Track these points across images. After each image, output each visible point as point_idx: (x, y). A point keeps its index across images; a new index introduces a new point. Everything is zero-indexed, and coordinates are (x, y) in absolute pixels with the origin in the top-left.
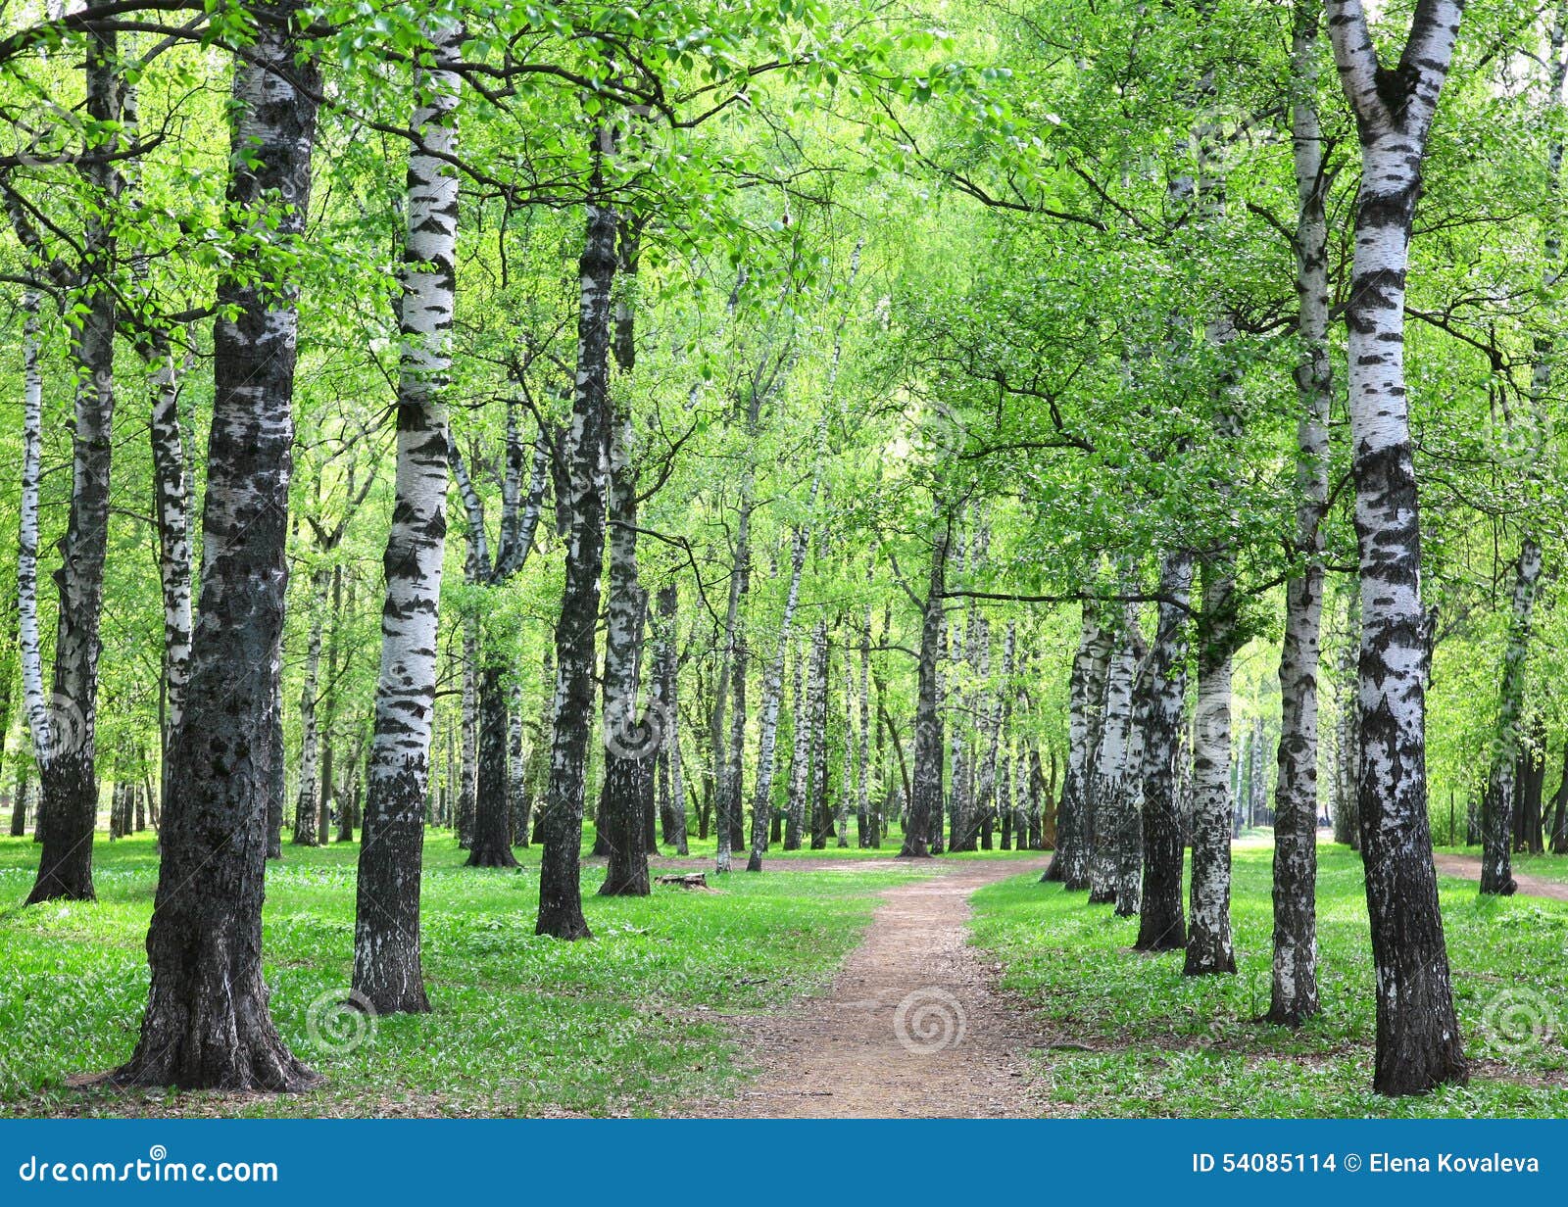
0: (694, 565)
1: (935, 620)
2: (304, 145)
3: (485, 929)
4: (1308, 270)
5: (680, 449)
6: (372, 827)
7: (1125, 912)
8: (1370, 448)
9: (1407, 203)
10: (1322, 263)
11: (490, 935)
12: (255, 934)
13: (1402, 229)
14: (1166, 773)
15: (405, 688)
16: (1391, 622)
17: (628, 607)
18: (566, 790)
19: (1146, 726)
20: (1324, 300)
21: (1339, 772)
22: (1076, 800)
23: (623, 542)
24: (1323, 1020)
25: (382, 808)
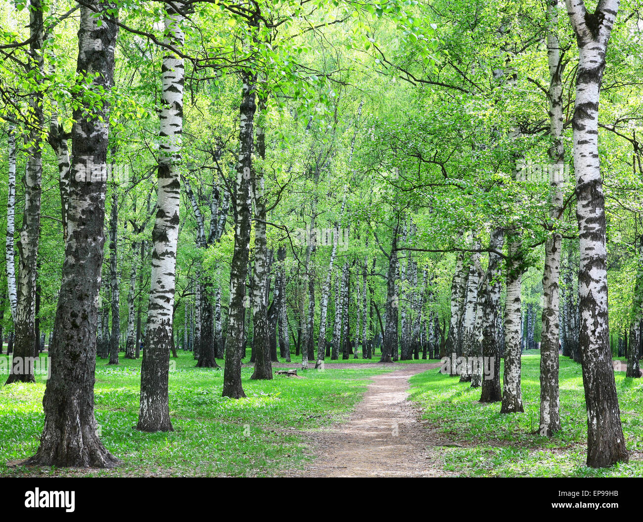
0: (290, 238)
1: (394, 262)
2: (111, 49)
3: (201, 394)
4: (554, 106)
5: (284, 189)
6: (147, 351)
7: (475, 386)
8: (583, 181)
9: (599, 73)
10: (560, 103)
11: (203, 397)
12: (91, 398)
13: (597, 84)
14: (492, 326)
15: (161, 290)
16: (593, 258)
17: (263, 257)
18: (235, 334)
19: (484, 306)
20: (561, 120)
21: (564, 326)
22: (454, 338)
23: (260, 229)
24: (562, 433)
25: (152, 342)
